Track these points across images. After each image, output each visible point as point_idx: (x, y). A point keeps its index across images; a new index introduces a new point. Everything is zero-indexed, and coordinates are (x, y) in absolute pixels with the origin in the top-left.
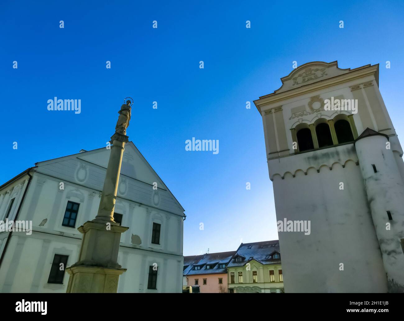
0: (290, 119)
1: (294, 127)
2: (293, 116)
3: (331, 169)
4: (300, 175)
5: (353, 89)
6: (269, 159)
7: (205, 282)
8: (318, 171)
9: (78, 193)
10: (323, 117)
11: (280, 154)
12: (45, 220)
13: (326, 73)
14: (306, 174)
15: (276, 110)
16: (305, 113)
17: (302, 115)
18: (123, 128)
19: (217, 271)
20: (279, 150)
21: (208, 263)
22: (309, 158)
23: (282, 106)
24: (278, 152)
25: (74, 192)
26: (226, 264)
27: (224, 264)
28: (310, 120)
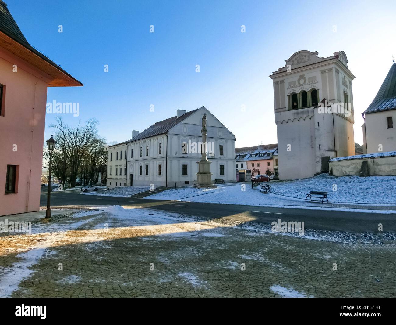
0: (288, 89)
1: (289, 94)
2: (290, 87)
3: (304, 120)
4: (290, 122)
5: (322, 72)
6: (276, 112)
7: (258, 165)
8: (299, 121)
9: (185, 139)
10: (304, 89)
11: (281, 110)
12: (176, 153)
13: (310, 59)
14: (293, 122)
15: (281, 82)
16: (296, 86)
17: (294, 87)
18: (205, 127)
19: (266, 158)
20: (281, 107)
21: (261, 153)
22: (294, 113)
23: (284, 80)
24: (280, 109)
25: (184, 139)
26: (273, 153)
27: (271, 153)
28: (298, 91)
